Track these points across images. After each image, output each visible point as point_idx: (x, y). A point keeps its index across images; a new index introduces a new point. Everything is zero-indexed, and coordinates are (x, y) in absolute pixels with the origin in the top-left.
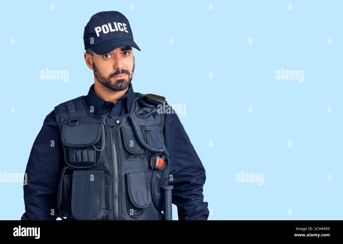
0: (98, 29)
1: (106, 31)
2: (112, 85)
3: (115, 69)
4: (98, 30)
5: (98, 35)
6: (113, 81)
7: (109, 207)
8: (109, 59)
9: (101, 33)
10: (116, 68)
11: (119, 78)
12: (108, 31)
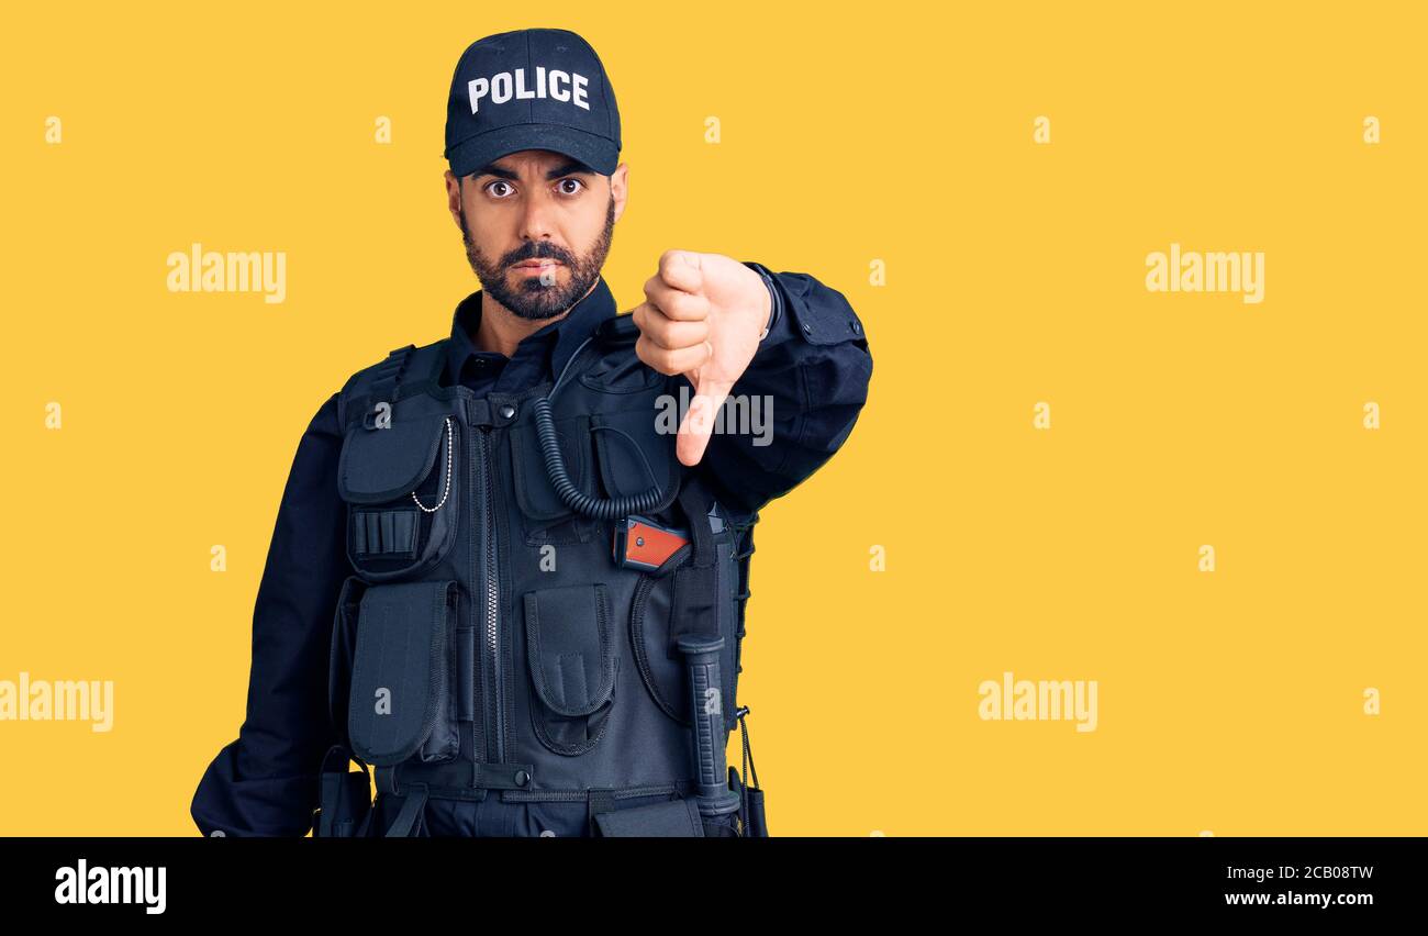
0: (479, 88)
1: (502, 94)
2: (508, 294)
3: (519, 238)
4: (476, 90)
5: (475, 109)
6: (513, 277)
7: (466, 715)
8: (507, 200)
9: (485, 101)
10: (522, 235)
11: (531, 273)
12: (508, 96)
